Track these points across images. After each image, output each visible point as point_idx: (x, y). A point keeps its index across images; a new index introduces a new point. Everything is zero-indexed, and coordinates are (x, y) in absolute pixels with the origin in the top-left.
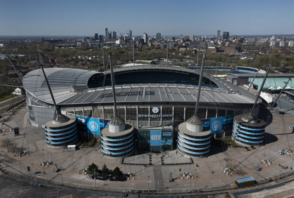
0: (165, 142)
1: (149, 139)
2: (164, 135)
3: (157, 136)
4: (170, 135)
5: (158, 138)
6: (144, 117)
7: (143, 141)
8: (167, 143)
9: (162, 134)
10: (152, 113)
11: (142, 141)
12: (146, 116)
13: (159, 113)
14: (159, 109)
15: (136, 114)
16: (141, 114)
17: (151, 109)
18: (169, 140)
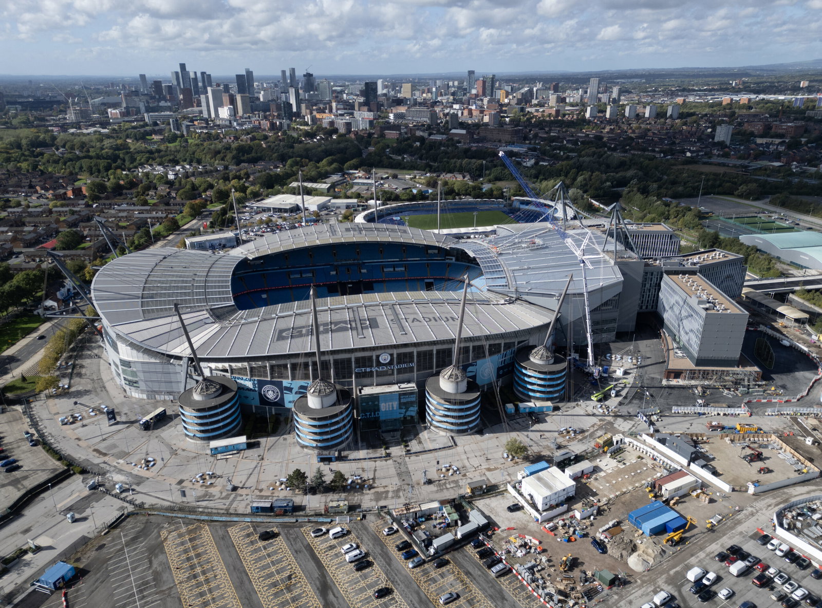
0: (406, 412)
1: (378, 410)
2: (402, 401)
3: (390, 403)
4: (414, 399)
5: (393, 407)
6: (365, 372)
7: (368, 414)
8: (408, 413)
9: (400, 399)
10: (379, 364)
11: (366, 415)
12: (368, 370)
13: (391, 363)
14: (392, 355)
15: (350, 367)
16: (359, 367)
17: (378, 357)
18: (411, 409)
